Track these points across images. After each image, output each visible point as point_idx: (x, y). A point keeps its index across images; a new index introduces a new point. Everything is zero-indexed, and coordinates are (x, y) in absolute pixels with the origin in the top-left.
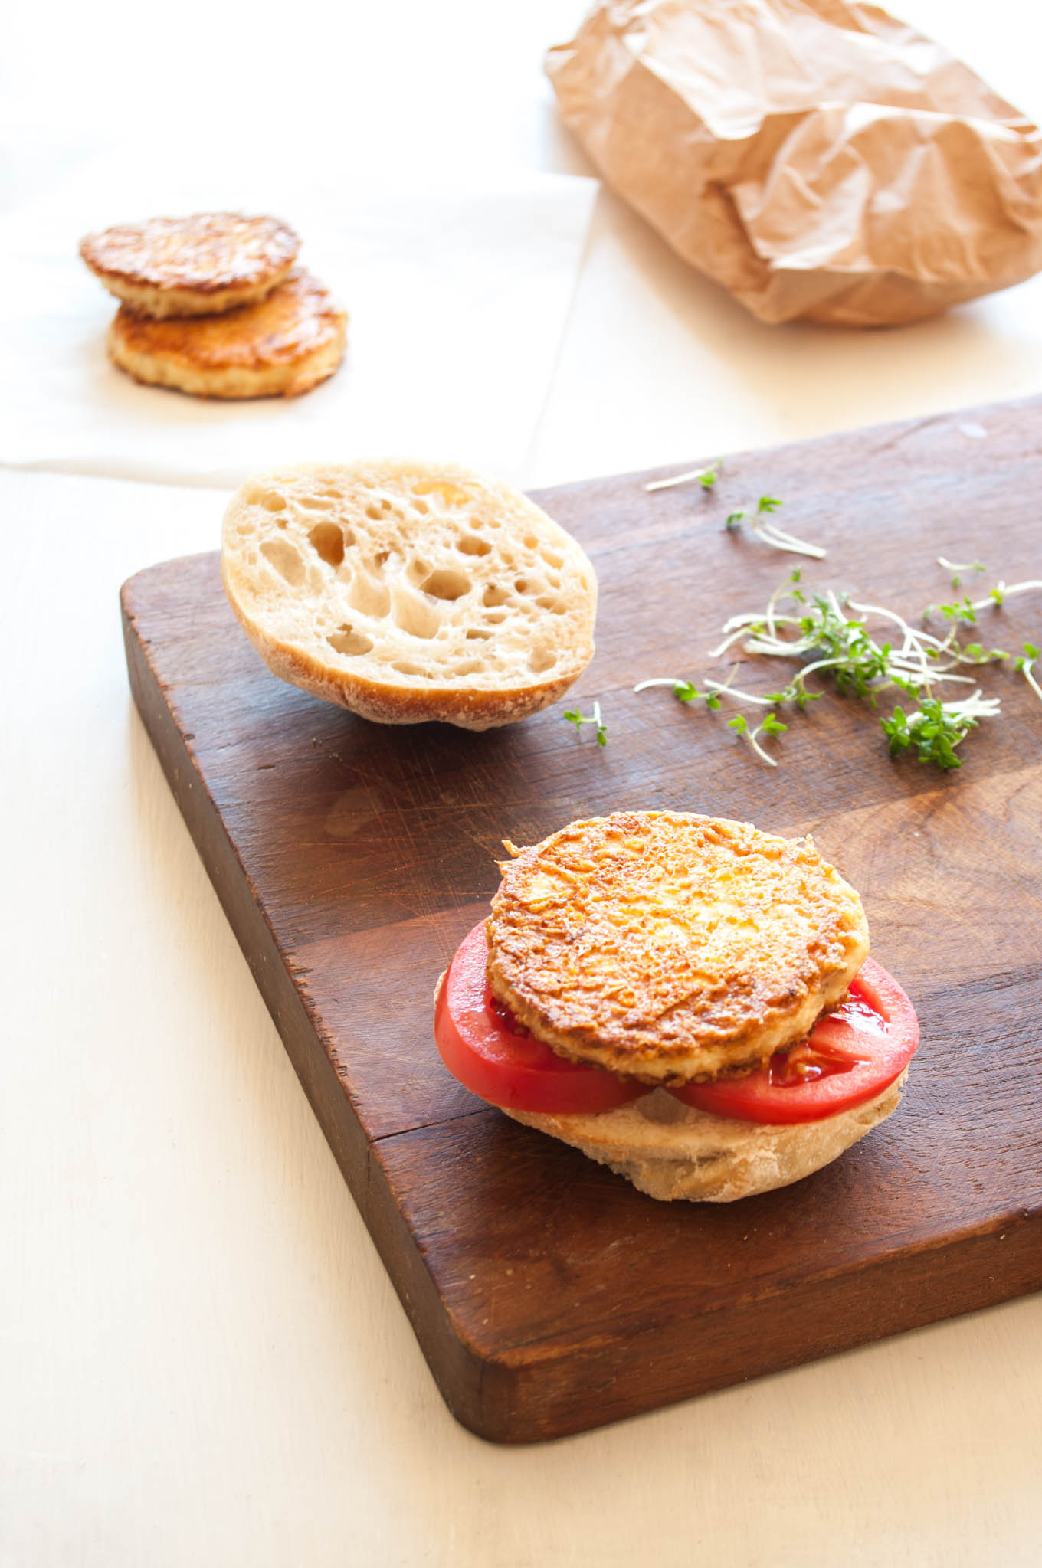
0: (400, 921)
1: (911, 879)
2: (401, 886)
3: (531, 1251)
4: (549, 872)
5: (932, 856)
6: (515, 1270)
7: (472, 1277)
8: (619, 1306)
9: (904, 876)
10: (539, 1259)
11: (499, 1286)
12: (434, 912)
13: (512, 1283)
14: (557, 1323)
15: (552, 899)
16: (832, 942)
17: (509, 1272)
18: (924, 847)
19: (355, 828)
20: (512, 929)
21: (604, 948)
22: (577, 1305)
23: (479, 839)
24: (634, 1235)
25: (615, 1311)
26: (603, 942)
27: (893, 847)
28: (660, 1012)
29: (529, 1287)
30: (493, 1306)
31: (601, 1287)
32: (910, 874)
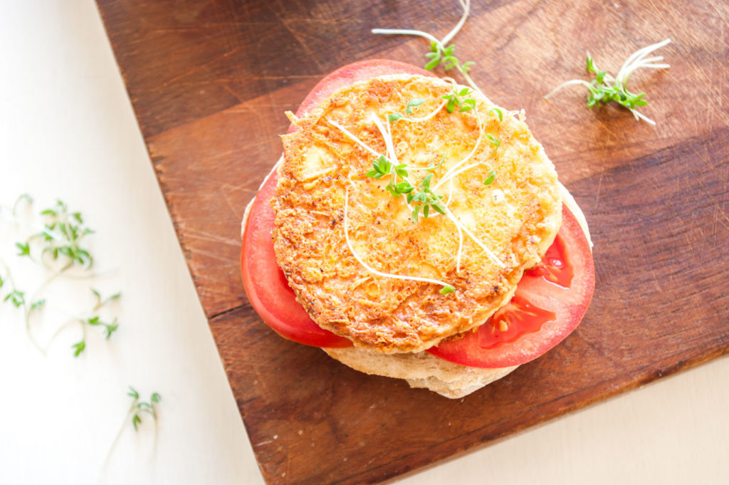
0: (228, 107)
1: (608, 53)
2: (230, 72)
3: (315, 414)
4: (320, 144)
5: (627, 28)
6: (304, 430)
7: (276, 437)
8: (374, 460)
9: (603, 50)
10: (322, 420)
11: (294, 445)
12: (253, 98)
13: (301, 442)
14: (332, 475)
15: (320, 178)
16: (531, 234)
17: (301, 432)
18: (621, 18)
19: (195, 13)
20: (291, 211)
21: (359, 233)
22: (345, 460)
23: (287, 22)
24: (386, 399)
25: (371, 464)
26: (356, 228)
27: (597, 20)
28: (395, 307)
29: (313, 445)
30: (289, 461)
31: (362, 444)
32: (607, 47)
